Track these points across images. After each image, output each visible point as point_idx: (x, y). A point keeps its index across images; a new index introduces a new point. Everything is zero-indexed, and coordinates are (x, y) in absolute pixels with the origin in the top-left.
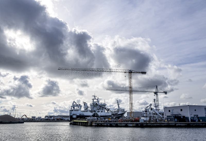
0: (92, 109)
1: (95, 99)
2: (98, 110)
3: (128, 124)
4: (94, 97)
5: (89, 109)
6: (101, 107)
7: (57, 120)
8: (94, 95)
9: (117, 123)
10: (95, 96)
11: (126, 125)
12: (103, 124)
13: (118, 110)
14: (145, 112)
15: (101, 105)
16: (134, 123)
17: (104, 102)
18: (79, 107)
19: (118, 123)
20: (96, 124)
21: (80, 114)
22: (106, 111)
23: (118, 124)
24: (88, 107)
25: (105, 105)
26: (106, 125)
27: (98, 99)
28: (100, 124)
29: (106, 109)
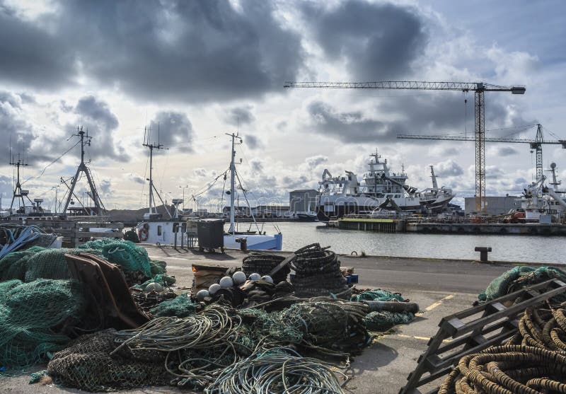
0: (370, 191)
1: (377, 163)
2: (389, 192)
3: (507, 228)
4: (373, 158)
5: (361, 189)
6: (396, 183)
7: (266, 217)
8: (374, 153)
9: (477, 226)
10: (376, 156)
11: (502, 230)
12: (439, 228)
13: (435, 193)
14: (523, 199)
15: (396, 179)
16: (524, 226)
17: (401, 172)
18: (343, 185)
19: (481, 226)
20: (421, 228)
21: (346, 203)
22: (406, 195)
23: (482, 228)
24: (359, 184)
25: (404, 180)
26: (447, 229)
27: (384, 164)
28: (430, 228)
29: (406, 189)
